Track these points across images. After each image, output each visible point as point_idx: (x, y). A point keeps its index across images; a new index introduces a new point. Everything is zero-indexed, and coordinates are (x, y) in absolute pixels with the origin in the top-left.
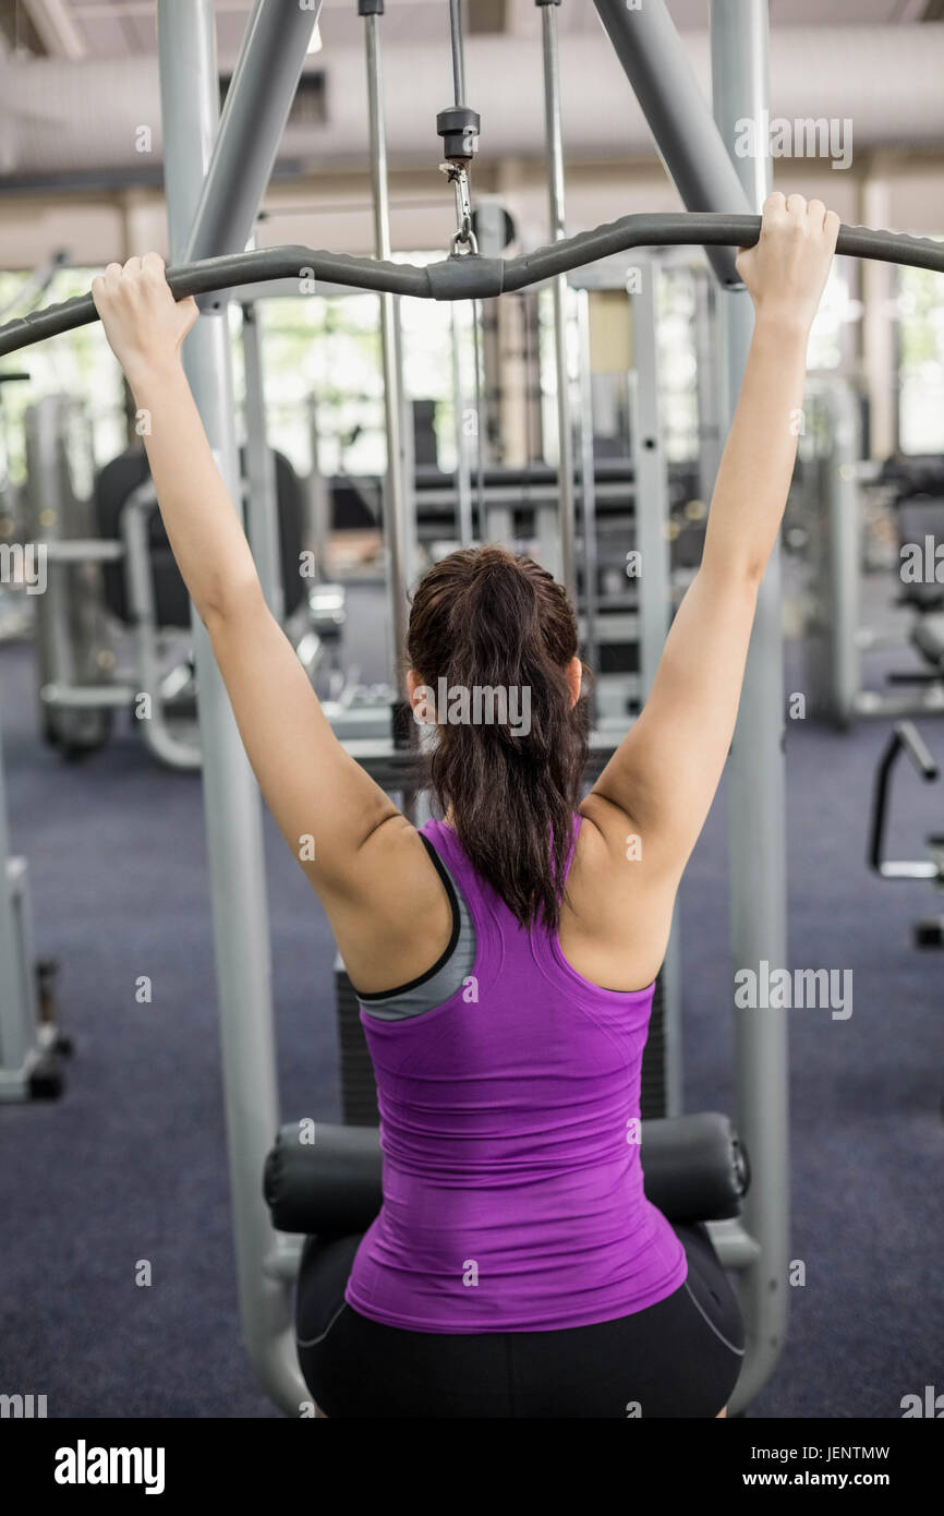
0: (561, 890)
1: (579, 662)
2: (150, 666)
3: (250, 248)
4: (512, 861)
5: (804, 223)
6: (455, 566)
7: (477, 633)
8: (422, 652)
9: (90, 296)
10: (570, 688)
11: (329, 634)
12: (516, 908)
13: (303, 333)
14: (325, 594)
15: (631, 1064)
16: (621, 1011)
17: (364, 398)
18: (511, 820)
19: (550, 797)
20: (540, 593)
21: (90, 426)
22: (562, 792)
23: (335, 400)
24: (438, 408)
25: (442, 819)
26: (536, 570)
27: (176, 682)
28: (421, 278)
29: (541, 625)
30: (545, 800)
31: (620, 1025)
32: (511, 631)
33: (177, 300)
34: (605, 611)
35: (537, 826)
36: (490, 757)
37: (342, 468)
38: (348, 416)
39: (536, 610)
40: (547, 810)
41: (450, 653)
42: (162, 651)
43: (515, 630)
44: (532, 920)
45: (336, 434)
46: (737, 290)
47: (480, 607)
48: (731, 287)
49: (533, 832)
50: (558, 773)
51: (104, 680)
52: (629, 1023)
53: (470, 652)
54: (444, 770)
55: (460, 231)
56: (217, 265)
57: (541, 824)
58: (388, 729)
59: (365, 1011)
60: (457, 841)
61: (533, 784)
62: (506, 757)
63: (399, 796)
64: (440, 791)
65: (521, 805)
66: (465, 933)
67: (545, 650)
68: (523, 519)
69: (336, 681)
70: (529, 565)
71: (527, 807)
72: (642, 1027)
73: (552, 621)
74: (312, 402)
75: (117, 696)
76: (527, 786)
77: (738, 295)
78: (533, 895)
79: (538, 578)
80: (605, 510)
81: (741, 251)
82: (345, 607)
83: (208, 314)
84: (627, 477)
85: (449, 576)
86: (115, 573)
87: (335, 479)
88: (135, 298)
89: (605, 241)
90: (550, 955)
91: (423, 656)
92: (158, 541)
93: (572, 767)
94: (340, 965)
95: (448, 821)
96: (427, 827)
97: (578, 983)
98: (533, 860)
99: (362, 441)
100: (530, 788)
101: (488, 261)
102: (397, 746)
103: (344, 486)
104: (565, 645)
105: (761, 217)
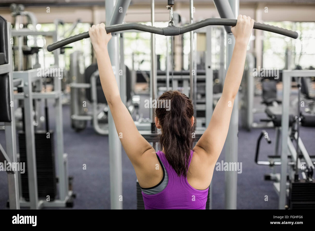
0: (187, 168)
1: (194, 117)
2: (96, 112)
3: (123, 23)
4: (177, 161)
5: (246, 21)
6: (167, 94)
7: (172, 110)
8: (159, 113)
9: (88, 32)
10: (191, 123)
11: (136, 106)
12: (177, 172)
13: (131, 39)
14: (136, 98)
15: (203, 206)
16: (201, 194)
17: (144, 54)
18: (177, 152)
19: (186, 147)
20: (186, 102)
21: (84, 58)
22: (189, 146)
23: (138, 54)
24: (161, 57)
25: (161, 151)
26: (185, 97)
27: (101, 115)
28: (162, 31)
29: (186, 109)
30: (185, 148)
31: (201, 198)
32: (179, 110)
33: (107, 34)
34: (198, 103)
35: (183, 154)
36: (173, 138)
37: (139, 69)
38: (141, 58)
39: (185, 105)
40: (185, 150)
41: (165, 114)
42: (98, 108)
43: (180, 110)
44: (180, 174)
45: (138, 61)
46: (231, 35)
47: (173, 104)
48: (229, 34)
49: (182, 155)
50: (188, 142)
51: (85, 114)
52: (203, 197)
53: (170, 114)
54: (163, 140)
55: (171, 21)
56: (116, 26)
57: (184, 153)
58: (150, 128)
59: (143, 192)
60: (164, 156)
61: (183, 144)
62: (177, 138)
63: (152, 143)
64: (161, 144)
65: (179, 149)
66: (166, 176)
67: (186, 115)
68: (180, 83)
69: (137, 117)
70: (184, 95)
71: (181, 149)
72: (206, 198)
73: (188, 108)
74: (133, 54)
75: (88, 118)
76: (181, 145)
77: (231, 36)
78: (181, 169)
79: (185, 98)
80: (199, 81)
81: (232, 27)
82: (140, 101)
83: (114, 36)
84: (204, 74)
85: (166, 96)
86: (88, 91)
87: (138, 71)
88: (98, 32)
89: (202, 24)
90: (185, 182)
91: (159, 114)
92: (99, 84)
93: (191, 141)
94: (137, 181)
95: (163, 151)
96: (158, 152)
97: (191, 188)
98: (182, 161)
99: (144, 63)
100: (182, 146)
101: (176, 27)
102: (152, 132)
103: (139, 73)
104: (191, 114)
105: (237, 20)
